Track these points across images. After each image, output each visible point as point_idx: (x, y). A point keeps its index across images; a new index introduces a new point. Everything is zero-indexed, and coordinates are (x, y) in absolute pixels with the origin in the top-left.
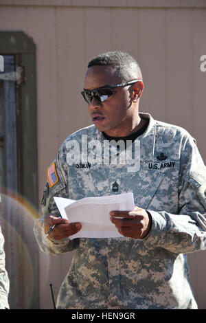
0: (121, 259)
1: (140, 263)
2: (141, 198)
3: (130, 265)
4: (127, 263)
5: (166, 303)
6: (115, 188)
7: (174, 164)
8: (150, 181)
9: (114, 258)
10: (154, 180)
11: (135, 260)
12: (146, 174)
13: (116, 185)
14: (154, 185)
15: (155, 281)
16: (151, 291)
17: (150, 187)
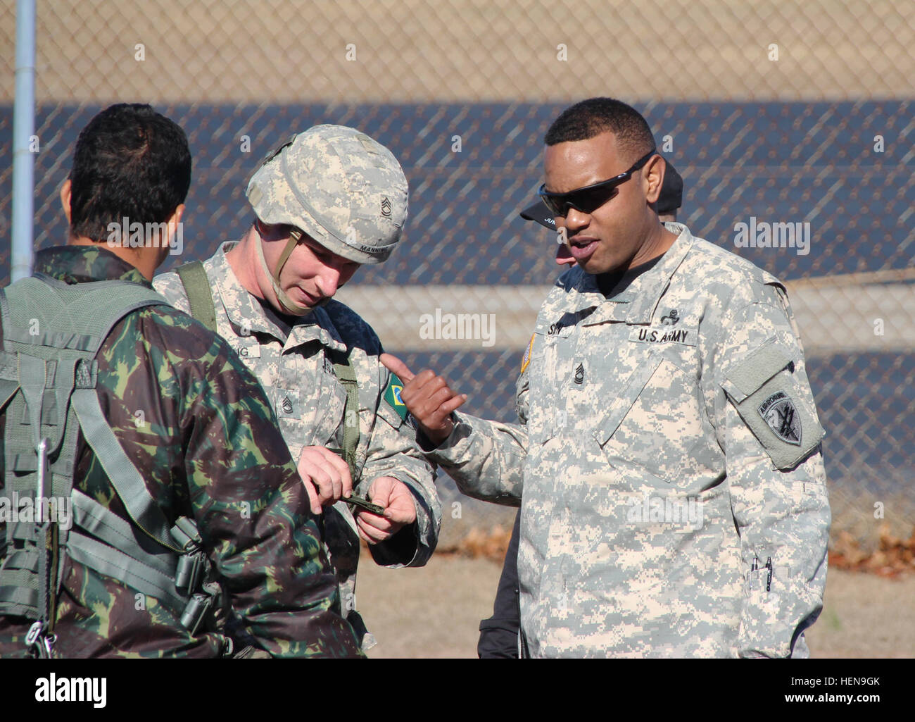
0: (572, 523)
1: (600, 532)
2: (613, 400)
3: (583, 534)
4: (578, 531)
5: (641, 609)
6: (580, 376)
7: (684, 335)
8: (634, 365)
9: (560, 519)
10: (642, 364)
11: (593, 527)
12: (632, 351)
13: (581, 370)
14: (640, 376)
15: (624, 568)
16: (613, 587)
17: (632, 378)
